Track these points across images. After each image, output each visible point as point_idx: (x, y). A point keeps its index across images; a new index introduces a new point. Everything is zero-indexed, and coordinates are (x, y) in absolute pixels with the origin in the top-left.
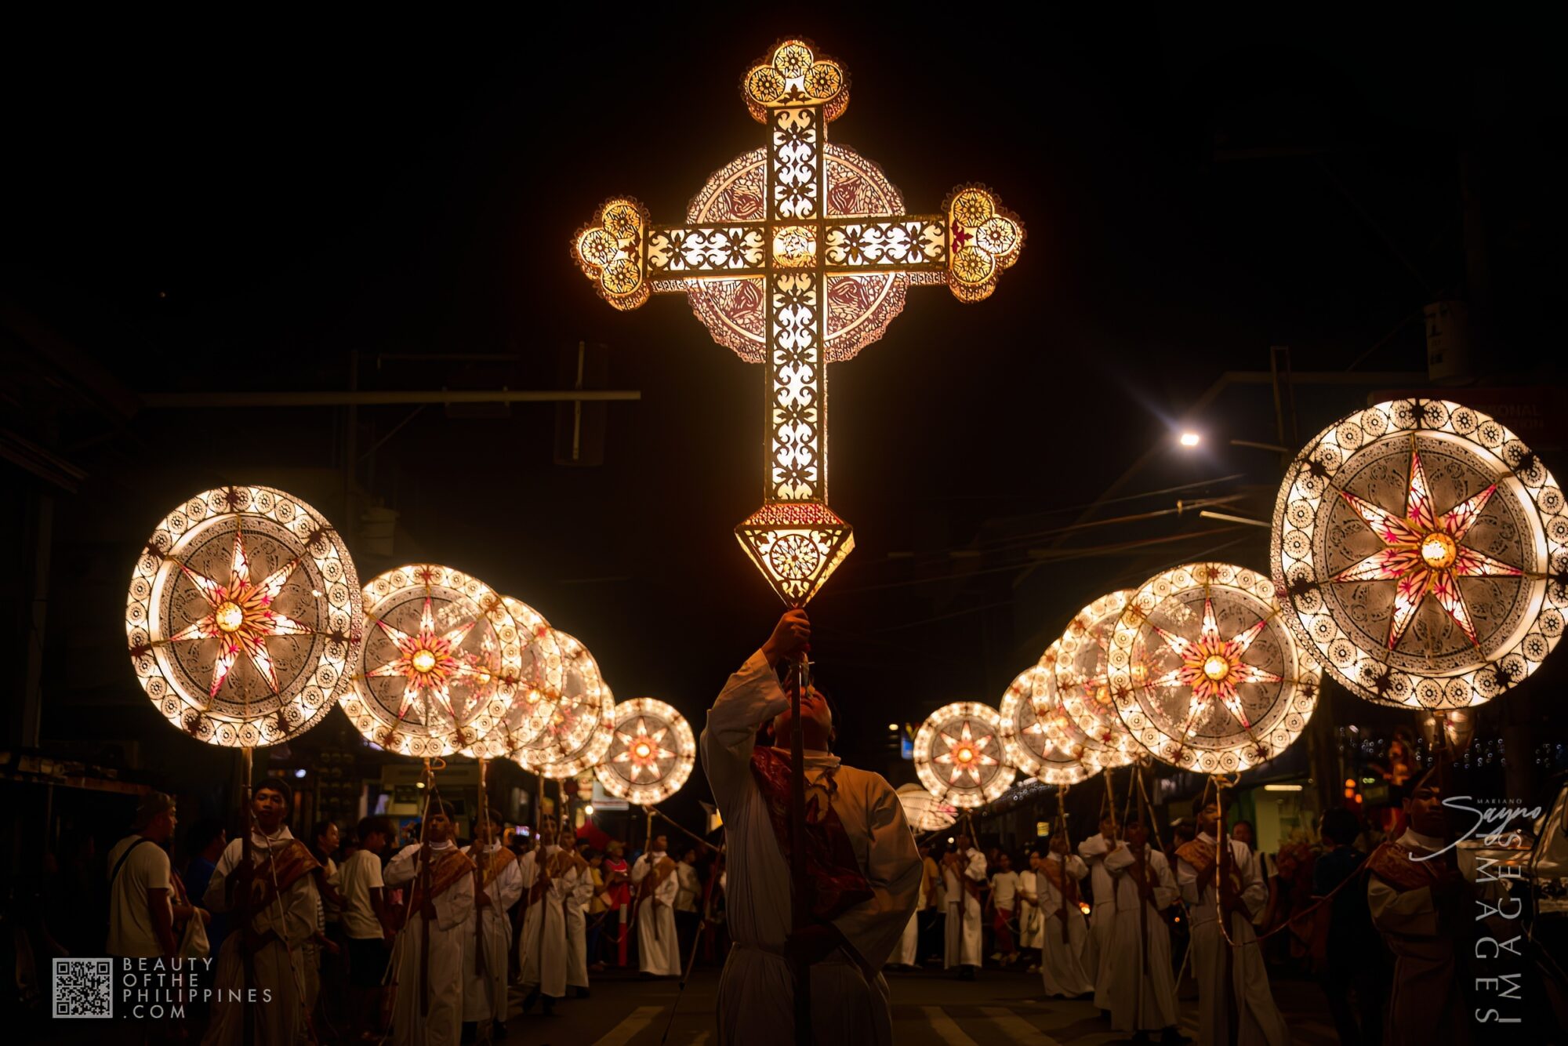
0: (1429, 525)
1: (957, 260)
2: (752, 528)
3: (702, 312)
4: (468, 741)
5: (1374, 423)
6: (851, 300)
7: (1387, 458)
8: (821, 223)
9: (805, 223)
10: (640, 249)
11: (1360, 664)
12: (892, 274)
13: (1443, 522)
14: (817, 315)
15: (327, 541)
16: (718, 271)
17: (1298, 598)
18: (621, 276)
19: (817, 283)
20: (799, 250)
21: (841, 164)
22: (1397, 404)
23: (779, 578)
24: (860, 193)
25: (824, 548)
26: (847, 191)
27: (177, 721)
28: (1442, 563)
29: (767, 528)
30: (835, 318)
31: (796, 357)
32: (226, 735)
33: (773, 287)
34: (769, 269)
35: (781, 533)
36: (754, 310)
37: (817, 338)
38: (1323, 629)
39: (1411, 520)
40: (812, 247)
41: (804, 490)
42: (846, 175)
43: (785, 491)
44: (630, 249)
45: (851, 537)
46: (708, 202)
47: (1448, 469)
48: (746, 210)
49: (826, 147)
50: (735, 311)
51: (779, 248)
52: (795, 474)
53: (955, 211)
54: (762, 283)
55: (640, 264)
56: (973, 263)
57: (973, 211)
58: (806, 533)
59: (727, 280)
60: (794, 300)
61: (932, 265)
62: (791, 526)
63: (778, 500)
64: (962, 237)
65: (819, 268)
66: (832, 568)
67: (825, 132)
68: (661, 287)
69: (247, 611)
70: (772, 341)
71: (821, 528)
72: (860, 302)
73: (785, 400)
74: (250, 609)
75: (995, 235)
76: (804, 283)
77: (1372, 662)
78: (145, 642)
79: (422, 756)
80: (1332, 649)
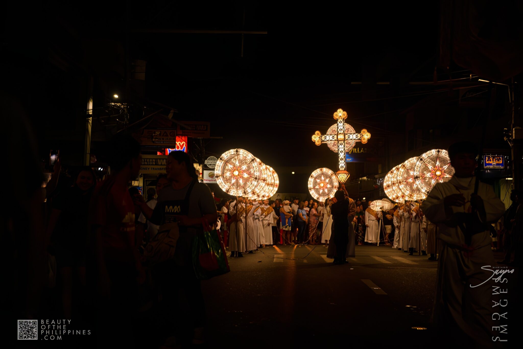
0: (438, 169)
1: (362, 139)
2: (337, 174)
3: (329, 146)
4: (255, 194)
5: (431, 153)
6: (348, 144)
7: (433, 158)
8: (344, 134)
9: (342, 134)
10: (320, 138)
11: (425, 190)
12: (354, 141)
13: (441, 169)
14: (344, 146)
15: (255, 161)
16: (331, 141)
17: (416, 179)
18: (318, 141)
19: (344, 142)
20: (342, 138)
21: (347, 126)
22: (435, 150)
23: (340, 180)
24: (349, 130)
25: (346, 176)
26: (348, 129)
27: (224, 190)
28: (439, 175)
29: (339, 174)
30: (346, 147)
31: (342, 152)
32: (234, 194)
33: (338, 142)
34: (338, 140)
35: (341, 174)
36: (336, 145)
37: (344, 149)
38: (419, 184)
39: (436, 168)
40: (343, 137)
41: (343, 169)
42: (348, 127)
43: (341, 169)
44: (319, 138)
45: (349, 175)
46: (329, 131)
47: (443, 160)
48: (334, 132)
49: (345, 124)
50: (333, 146)
51: (339, 137)
52: (342, 167)
53: (362, 132)
54: (337, 142)
55: (321, 140)
56: (364, 139)
57: (364, 132)
58: (344, 174)
59: (332, 142)
60: (341, 144)
61: (359, 139)
62: (342, 173)
63: (340, 170)
64: (363, 136)
65: (344, 140)
66: (347, 179)
67: (344, 121)
68: (323, 142)
69: (239, 172)
70: (338, 150)
71: (346, 174)
72: (350, 144)
73: (340, 157)
74: (240, 172)
75: (367, 135)
76: (342, 142)
77: (427, 189)
78: (218, 175)
79: (245, 197)
80: (421, 187)
